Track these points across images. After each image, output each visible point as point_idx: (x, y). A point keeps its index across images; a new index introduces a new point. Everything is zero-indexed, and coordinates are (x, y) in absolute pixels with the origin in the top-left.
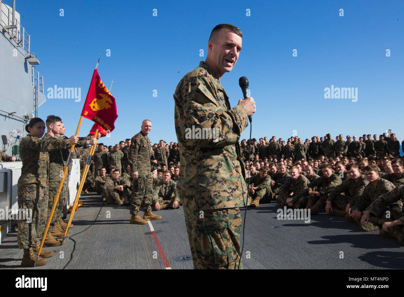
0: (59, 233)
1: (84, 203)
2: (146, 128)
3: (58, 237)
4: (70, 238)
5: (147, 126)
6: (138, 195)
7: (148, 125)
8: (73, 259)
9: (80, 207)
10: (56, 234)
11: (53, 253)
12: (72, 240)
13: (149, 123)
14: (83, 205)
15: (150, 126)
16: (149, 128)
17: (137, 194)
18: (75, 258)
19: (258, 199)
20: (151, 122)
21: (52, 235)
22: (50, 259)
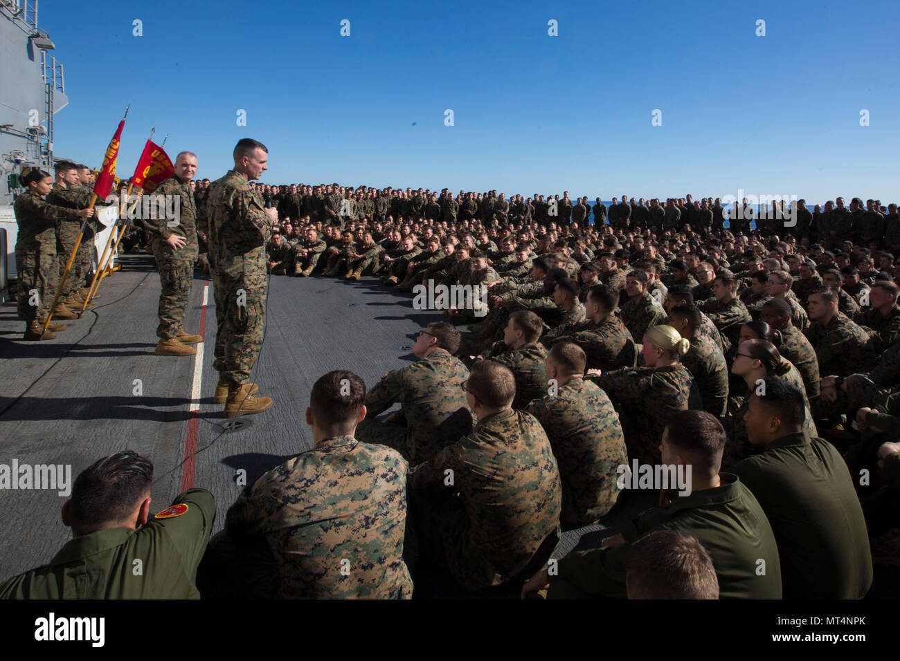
0: (78, 305)
1: (123, 266)
2: (185, 168)
3: (76, 309)
4: (92, 311)
5: (187, 165)
6: (176, 302)
7: (189, 162)
8: (92, 334)
9: (116, 271)
10: (73, 305)
11: (65, 327)
12: (94, 312)
13: (191, 160)
14: (122, 268)
15: (193, 166)
16: (191, 168)
17: (174, 301)
18: (95, 333)
19: (360, 269)
20: (196, 157)
21: (67, 307)
22: (62, 332)
